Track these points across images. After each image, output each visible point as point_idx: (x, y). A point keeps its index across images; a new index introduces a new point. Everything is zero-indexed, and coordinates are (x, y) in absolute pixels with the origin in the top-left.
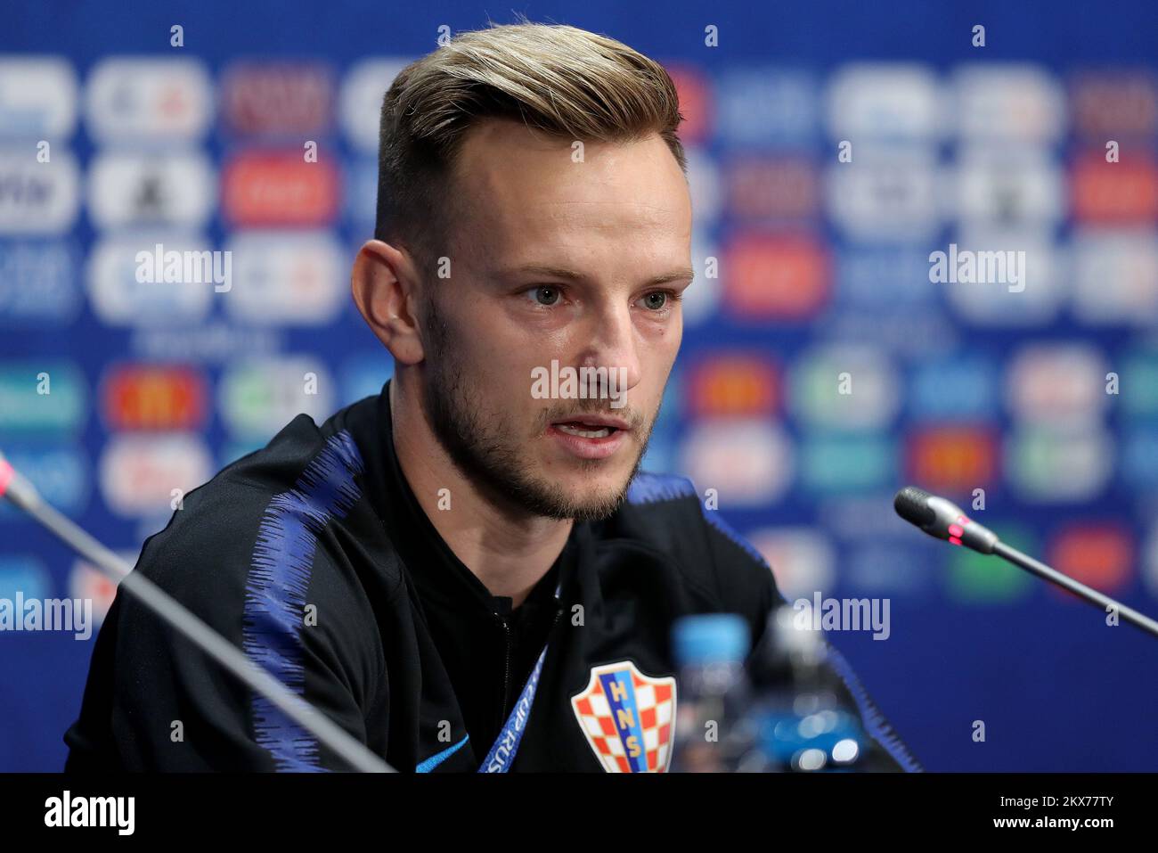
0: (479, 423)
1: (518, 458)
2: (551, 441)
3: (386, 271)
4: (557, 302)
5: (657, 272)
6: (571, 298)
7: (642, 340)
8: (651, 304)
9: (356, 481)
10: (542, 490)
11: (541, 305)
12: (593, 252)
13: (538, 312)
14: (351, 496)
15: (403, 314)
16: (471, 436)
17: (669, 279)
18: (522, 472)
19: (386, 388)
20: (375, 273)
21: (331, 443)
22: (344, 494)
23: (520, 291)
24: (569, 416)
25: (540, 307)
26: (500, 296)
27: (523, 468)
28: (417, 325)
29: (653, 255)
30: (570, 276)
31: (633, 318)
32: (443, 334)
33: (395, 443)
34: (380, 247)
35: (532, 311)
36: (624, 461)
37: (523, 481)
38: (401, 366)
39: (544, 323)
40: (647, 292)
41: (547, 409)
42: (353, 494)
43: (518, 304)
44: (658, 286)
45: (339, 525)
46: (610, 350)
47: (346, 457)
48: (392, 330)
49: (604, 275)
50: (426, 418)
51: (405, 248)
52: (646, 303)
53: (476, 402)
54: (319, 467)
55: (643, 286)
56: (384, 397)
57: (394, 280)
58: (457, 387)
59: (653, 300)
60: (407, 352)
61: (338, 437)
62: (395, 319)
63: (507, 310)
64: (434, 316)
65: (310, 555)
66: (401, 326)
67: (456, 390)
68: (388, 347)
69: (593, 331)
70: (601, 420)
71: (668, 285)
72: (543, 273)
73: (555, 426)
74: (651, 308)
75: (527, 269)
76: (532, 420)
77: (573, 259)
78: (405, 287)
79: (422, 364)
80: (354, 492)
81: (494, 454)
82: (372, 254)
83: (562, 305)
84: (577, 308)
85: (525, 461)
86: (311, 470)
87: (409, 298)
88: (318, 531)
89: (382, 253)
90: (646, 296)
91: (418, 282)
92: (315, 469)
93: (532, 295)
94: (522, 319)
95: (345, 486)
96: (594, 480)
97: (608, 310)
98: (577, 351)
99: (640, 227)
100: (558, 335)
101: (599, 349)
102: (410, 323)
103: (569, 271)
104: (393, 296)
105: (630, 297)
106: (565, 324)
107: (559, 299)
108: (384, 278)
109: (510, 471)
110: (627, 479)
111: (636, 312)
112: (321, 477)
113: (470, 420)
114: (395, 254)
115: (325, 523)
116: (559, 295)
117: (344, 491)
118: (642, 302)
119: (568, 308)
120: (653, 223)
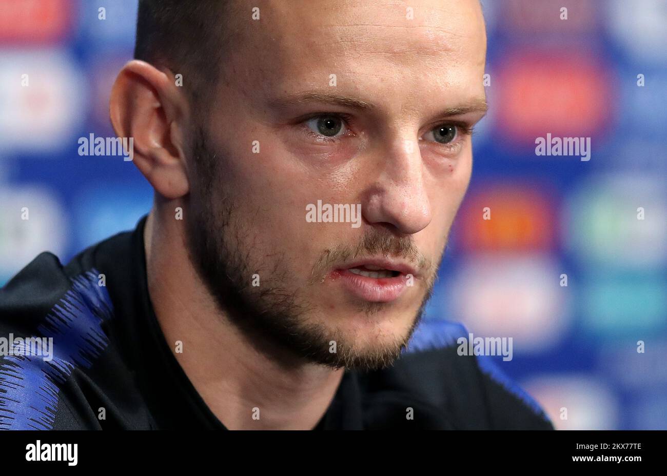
0: (250, 263)
1: (296, 302)
2: (335, 285)
3: (149, 94)
4: (340, 133)
5: (449, 103)
6: (355, 129)
7: (431, 178)
8: (440, 138)
9: (104, 327)
10: (321, 336)
11: (323, 137)
12: (382, 80)
13: (321, 144)
14: (98, 345)
15: (167, 142)
16: (241, 278)
17: (463, 111)
18: (299, 317)
19: (142, 223)
20: (136, 97)
21: (79, 284)
22: (88, 341)
23: (300, 121)
24: (355, 259)
25: (321, 139)
26: (278, 126)
27: (301, 313)
28: (182, 155)
29: (446, 85)
30: (356, 106)
31: (422, 152)
32: (212, 166)
33: (150, 285)
34: (142, 68)
35: (313, 143)
36: (408, 307)
37: (299, 327)
38: (163, 201)
39: (326, 156)
40: (437, 124)
41: (328, 251)
42: (100, 343)
43: (296, 134)
44: (449, 118)
45: (85, 375)
46: (398, 188)
47: (94, 300)
48: (153, 160)
49: (394, 105)
50: (190, 258)
51: (171, 70)
52: (435, 137)
53: (249, 240)
54: (62, 310)
55: (434, 118)
56: (139, 233)
57: (157, 105)
58: (227, 224)
59: (442, 134)
60: (170, 184)
61: (87, 277)
62: (156, 148)
63: (286, 142)
64: (203, 146)
65: (53, 408)
66: (164, 156)
67: (226, 227)
68: (149, 178)
69: (380, 166)
70: (388, 264)
71: (462, 118)
72: (327, 102)
73: (340, 271)
74: (441, 141)
75: (310, 97)
76: (312, 263)
77: (361, 87)
78: (170, 112)
79: (186, 200)
80: (100, 340)
81: (268, 299)
82: (134, 77)
83: (345, 137)
84: (363, 139)
85: (304, 306)
86: (54, 314)
87: (174, 125)
88: (61, 382)
89: (145, 75)
90: (435, 129)
91: (185, 108)
92: (58, 313)
93: (313, 125)
94: (303, 151)
95: (91, 333)
96: (376, 325)
97: (396, 143)
98: (362, 189)
99: (434, 53)
100: (342, 170)
101: (386, 187)
102: (174, 153)
103: (355, 100)
104: (155, 121)
105: (419, 130)
106: (349, 158)
107: (342, 130)
108: (146, 102)
109: (287, 316)
110: (410, 326)
111: (425, 146)
112: (65, 323)
113: (241, 260)
114: (160, 76)
115: (69, 373)
116: (343, 125)
117: (89, 338)
118: (431, 136)
119: (353, 140)
120: (447, 50)
